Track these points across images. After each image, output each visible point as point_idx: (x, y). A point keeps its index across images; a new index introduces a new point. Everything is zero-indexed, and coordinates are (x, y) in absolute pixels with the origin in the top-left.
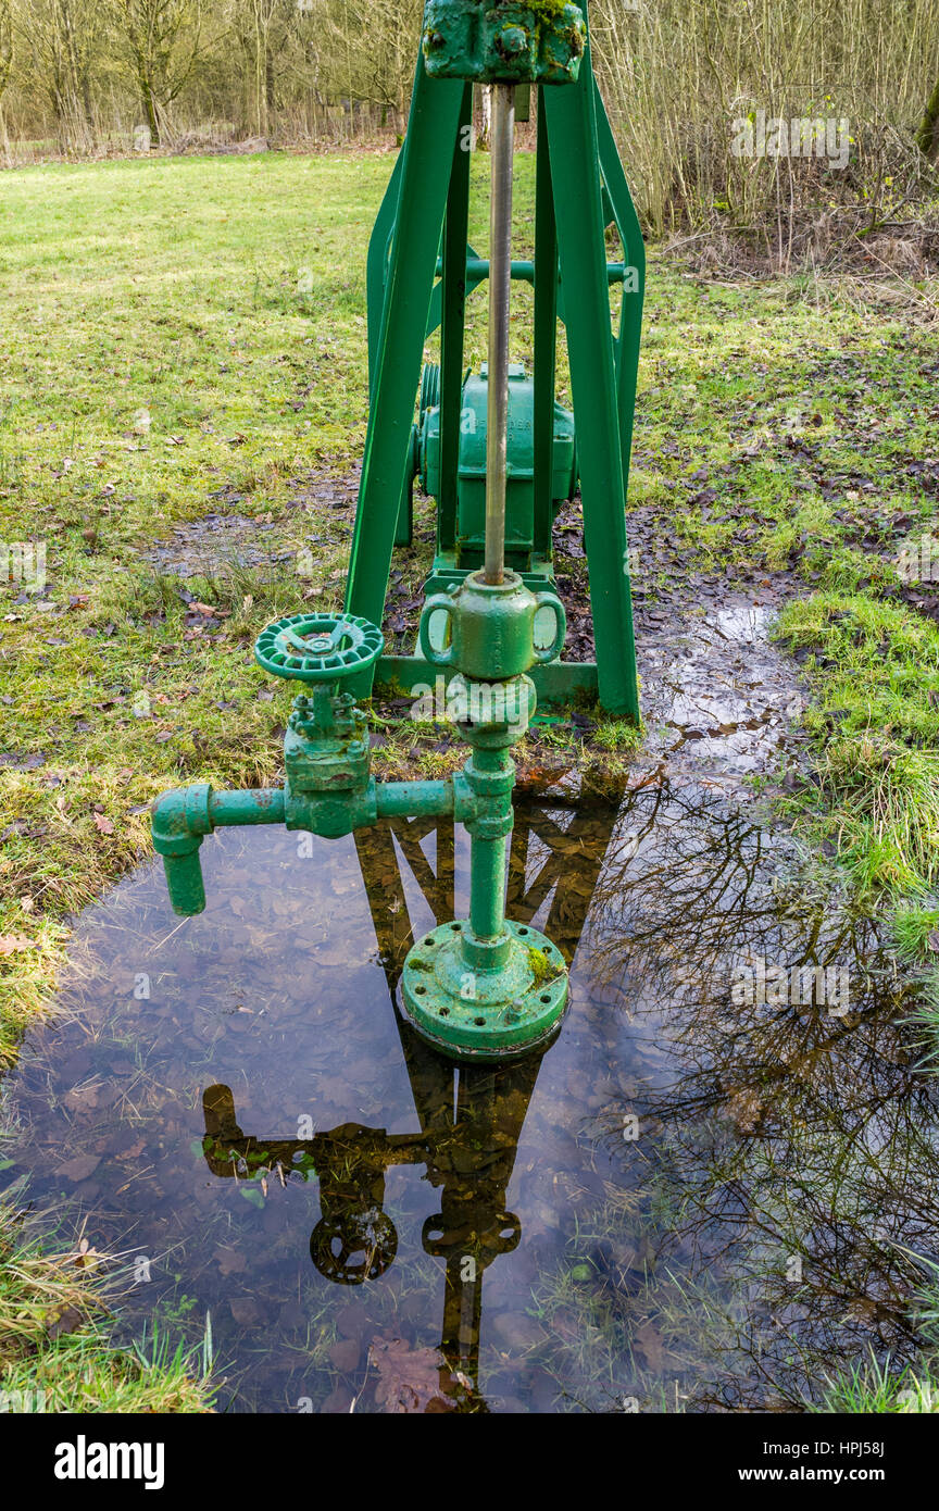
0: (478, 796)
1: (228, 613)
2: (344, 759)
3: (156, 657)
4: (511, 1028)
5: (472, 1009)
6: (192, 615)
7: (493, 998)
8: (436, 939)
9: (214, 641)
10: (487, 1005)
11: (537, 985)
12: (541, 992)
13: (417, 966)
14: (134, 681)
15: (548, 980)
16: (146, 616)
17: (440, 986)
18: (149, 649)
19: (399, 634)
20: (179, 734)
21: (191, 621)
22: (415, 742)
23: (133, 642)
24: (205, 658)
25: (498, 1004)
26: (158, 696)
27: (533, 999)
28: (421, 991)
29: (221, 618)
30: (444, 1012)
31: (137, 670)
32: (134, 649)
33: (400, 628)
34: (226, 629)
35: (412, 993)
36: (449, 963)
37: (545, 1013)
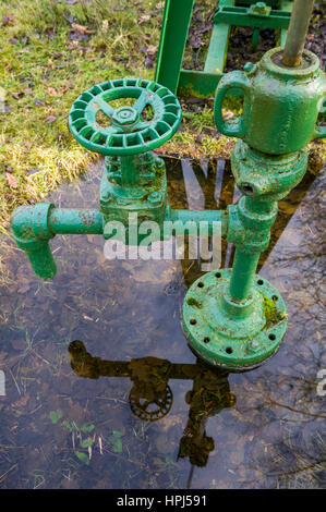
0: (246, 228)
1: (93, 31)
2: (145, 206)
3: (50, 61)
4: (249, 357)
5: (225, 340)
6: (73, 32)
7: (239, 335)
8: (205, 283)
9: (84, 51)
10: (235, 338)
11: (267, 326)
12: (269, 331)
13: (192, 302)
14: (37, 78)
15: (275, 322)
16: (46, 31)
17: (206, 321)
18: (47, 55)
19: (195, 50)
20: (60, 118)
21: (72, 36)
22: (200, 129)
23: (38, 49)
24: (78, 62)
25: (241, 339)
26: (50, 89)
27: (264, 337)
28: (193, 323)
29: (90, 35)
30: (207, 340)
31: (39, 70)
32: (38, 55)
33: (196, 45)
34: (92, 43)
35: (188, 323)
36: (212, 305)
37: (272, 347)
